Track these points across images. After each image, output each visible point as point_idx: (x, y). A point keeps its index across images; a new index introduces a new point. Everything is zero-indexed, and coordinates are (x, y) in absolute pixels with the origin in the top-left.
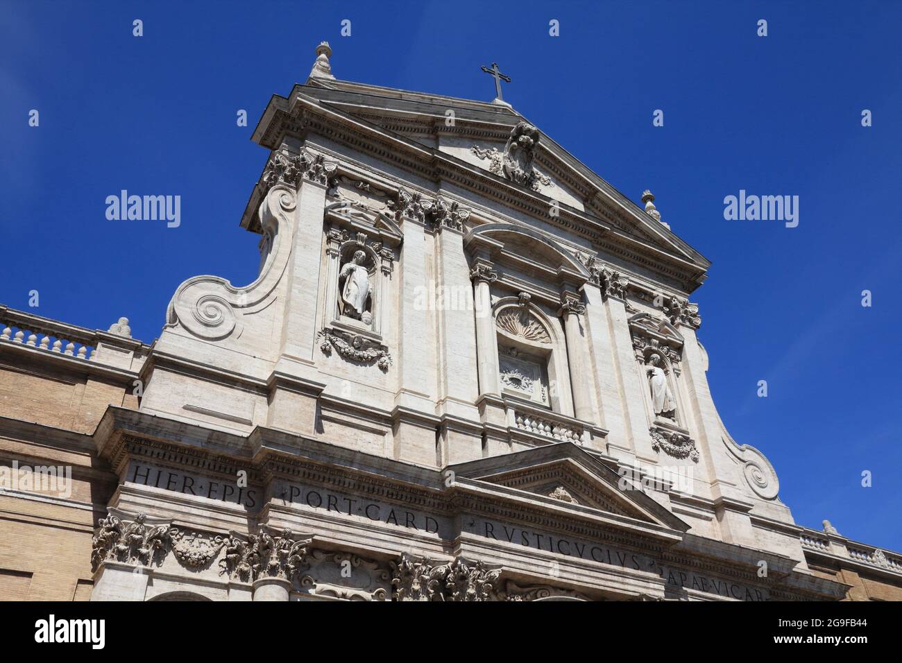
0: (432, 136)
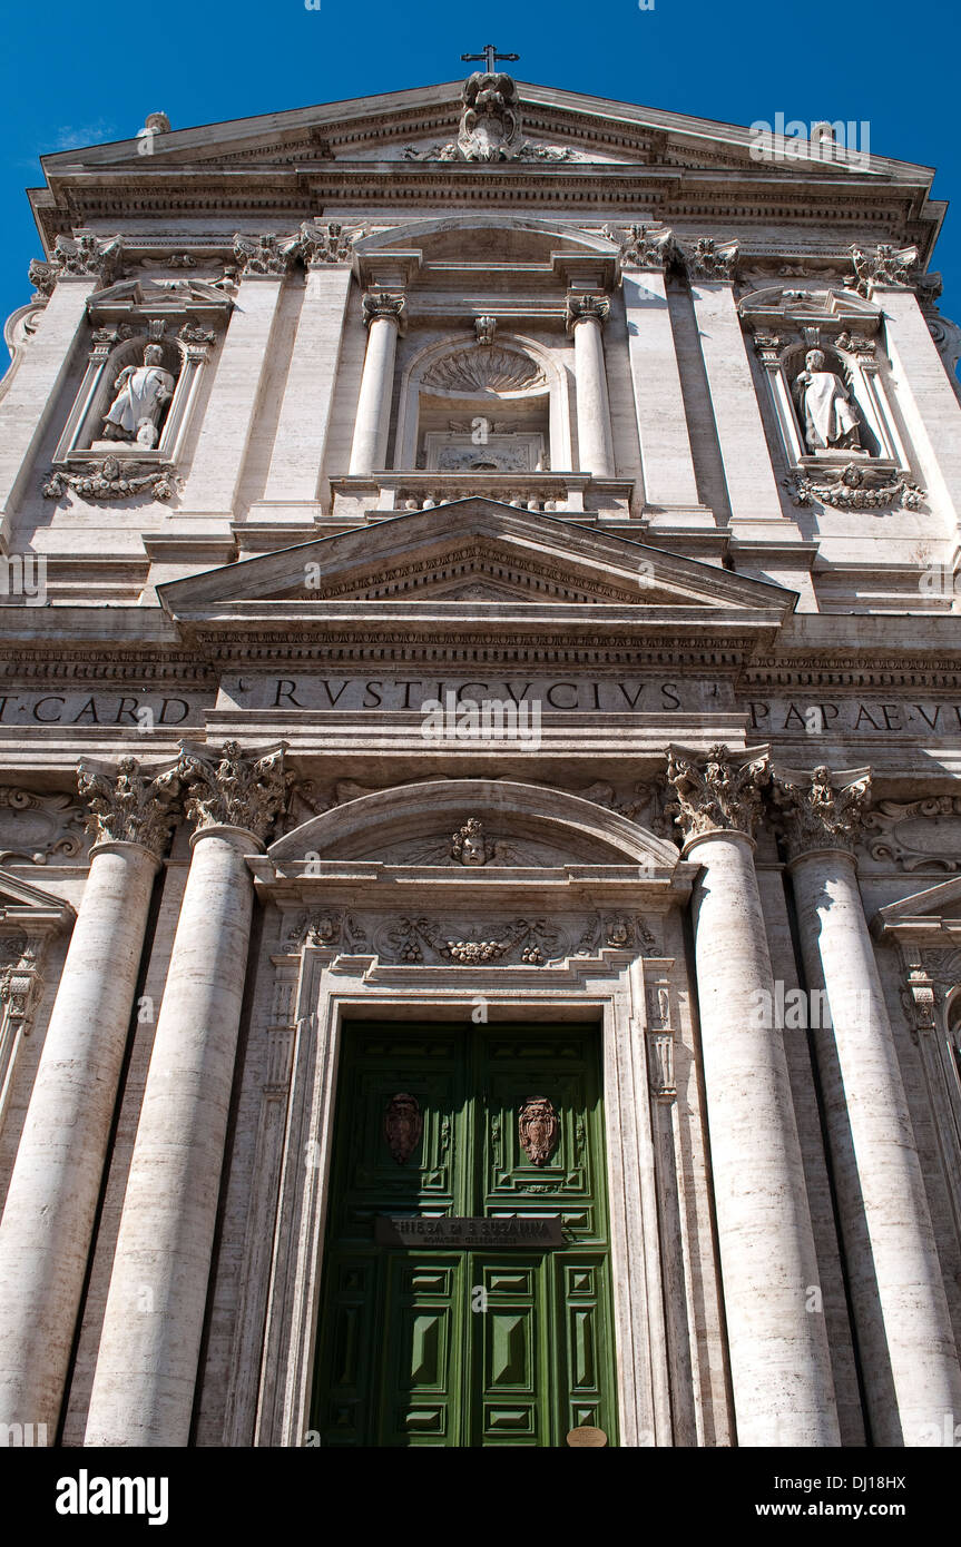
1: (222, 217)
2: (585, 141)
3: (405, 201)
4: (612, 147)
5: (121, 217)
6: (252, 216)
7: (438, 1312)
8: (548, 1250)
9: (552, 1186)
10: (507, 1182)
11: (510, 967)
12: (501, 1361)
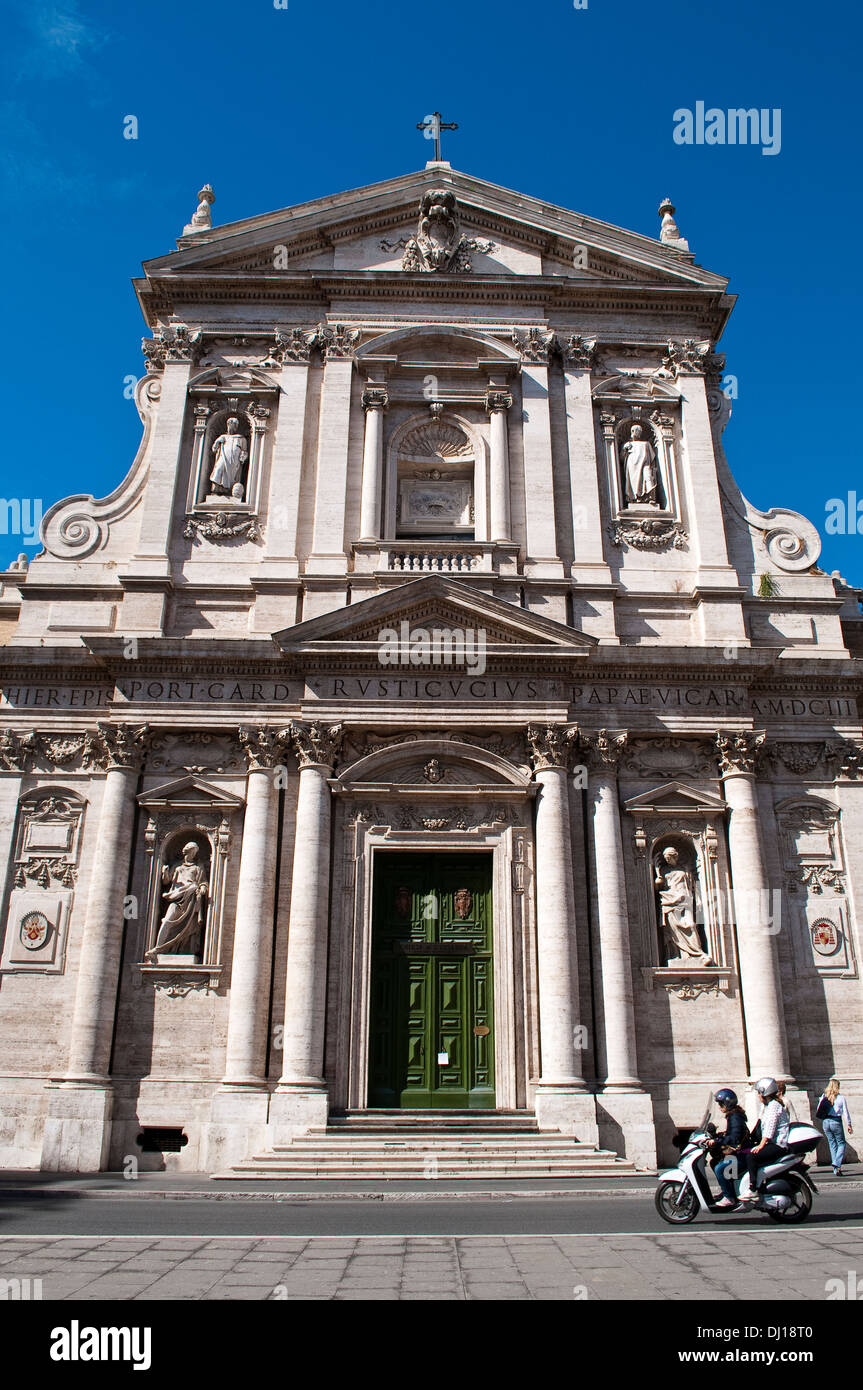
0: (327, 249)
1: (264, 304)
2: (502, 235)
3: (383, 298)
4: (520, 241)
5: (197, 303)
6: (284, 304)
7: (421, 981)
8: (467, 956)
9: (469, 928)
10: (449, 926)
11: (452, 831)
12: (447, 1000)
